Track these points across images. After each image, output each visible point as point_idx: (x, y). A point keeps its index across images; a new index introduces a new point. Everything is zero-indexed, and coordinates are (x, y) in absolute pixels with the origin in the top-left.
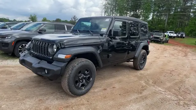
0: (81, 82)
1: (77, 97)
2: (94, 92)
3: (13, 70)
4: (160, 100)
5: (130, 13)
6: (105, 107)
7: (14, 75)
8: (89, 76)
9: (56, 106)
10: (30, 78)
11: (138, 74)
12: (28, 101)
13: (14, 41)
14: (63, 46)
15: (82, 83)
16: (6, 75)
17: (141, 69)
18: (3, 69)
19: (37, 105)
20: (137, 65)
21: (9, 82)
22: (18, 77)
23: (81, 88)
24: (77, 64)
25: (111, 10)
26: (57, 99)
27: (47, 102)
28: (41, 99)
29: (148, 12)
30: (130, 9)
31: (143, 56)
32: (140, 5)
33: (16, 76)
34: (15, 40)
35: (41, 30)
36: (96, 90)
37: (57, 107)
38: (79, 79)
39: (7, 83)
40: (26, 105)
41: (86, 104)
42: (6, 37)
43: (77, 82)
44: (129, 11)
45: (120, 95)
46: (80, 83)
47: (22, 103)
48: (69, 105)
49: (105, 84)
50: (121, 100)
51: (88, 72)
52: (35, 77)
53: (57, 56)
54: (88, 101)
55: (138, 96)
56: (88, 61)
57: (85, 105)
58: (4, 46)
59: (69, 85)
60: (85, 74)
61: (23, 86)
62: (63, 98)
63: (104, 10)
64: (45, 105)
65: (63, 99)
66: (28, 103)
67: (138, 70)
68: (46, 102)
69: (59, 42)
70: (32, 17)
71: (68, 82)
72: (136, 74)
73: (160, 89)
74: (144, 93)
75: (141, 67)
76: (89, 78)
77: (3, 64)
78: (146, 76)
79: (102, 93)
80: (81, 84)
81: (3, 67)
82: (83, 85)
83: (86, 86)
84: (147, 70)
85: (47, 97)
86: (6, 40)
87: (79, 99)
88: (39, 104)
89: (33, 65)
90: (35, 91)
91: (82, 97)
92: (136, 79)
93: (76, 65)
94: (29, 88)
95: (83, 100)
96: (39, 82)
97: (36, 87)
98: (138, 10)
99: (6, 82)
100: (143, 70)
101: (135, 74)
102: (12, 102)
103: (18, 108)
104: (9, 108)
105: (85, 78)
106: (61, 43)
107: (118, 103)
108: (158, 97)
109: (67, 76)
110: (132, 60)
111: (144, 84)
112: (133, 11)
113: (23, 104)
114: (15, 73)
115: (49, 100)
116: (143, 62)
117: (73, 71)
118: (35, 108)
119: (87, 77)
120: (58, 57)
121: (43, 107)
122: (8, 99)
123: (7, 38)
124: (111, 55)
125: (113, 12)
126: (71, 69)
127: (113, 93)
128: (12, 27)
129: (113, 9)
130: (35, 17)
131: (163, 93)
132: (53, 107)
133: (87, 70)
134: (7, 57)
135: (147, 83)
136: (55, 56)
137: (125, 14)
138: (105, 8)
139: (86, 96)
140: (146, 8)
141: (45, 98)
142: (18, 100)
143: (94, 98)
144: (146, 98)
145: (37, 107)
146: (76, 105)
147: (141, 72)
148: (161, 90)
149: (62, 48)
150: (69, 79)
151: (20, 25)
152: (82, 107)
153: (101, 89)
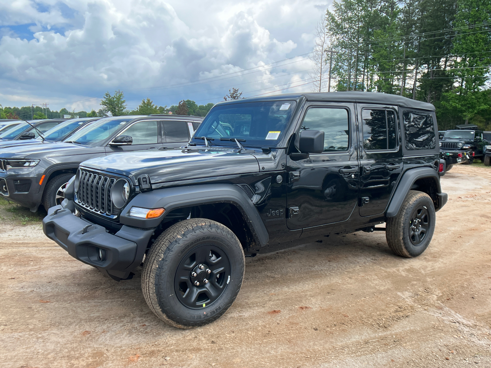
0: (198, 287)
1: (184, 329)
2: (241, 319)
3: (34, 254)
4: (445, 350)
5: (417, 69)
6: (257, 359)
7: (35, 265)
8: (222, 269)
9: (124, 350)
10: (74, 275)
11: (401, 269)
12: (54, 333)
13: (45, 173)
14: (145, 186)
15: (199, 291)
16: (16, 265)
17: (414, 255)
18: (10, 250)
19: (75, 345)
20: (399, 241)
21: (19, 285)
22: (42, 273)
23: (198, 304)
24: (184, 235)
25: (350, 64)
26: (130, 333)
27: (102, 339)
28: (87, 330)
29: (479, 62)
30: (415, 56)
31: (419, 211)
32: (448, 42)
33: (40, 269)
34: (47, 170)
35: (119, 139)
36: (246, 314)
37: (125, 352)
38: (192, 279)
39: (12, 287)
40: (47, 344)
41: (205, 349)
42: (25, 163)
43: (184, 286)
44: (412, 64)
45: (316, 330)
46: (195, 289)
47: (38, 338)
48: (159, 351)
49: (280, 297)
50: (314, 344)
51: (217, 257)
52: (87, 272)
53: (129, 212)
54: (213, 342)
55: (373, 335)
56: (217, 227)
57: (203, 352)
58: (18, 188)
59: (159, 294)
60: (208, 264)
61: (51, 296)
62: (148, 330)
63: (328, 65)
64: (95, 346)
65: (146, 333)
66: (54, 338)
67: (405, 257)
68: (100, 339)
69: (136, 176)
70: (110, 101)
71: (157, 285)
72: (393, 270)
73: (459, 317)
74: (396, 326)
75: (417, 248)
76: (223, 276)
77: (13, 238)
78: (426, 275)
79: (260, 323)
80: (196, 292)
81: (11, 245)
82: (203, 296)
83: (213, 299)
84: (435, 257)
85: (105, 327)
86: (26, 171)
87: (189, 334)
88: (81, 341)
89: (71, 237)
90: (79, 310)
91: (200, 330)
92: (386, 285)
93: (179, 237)
94: (65, 301)
95: (199, 340)
96: (94, 286)
97: (83, 298)
98: (443, 59)
99: (11, 284)
100: (421, 257)
101: (388, 270)
102: (16, 335)
103: (27, 348)
104: (5, 347)
105: (210, 277)
106: (141, 177)
107: (301, 353)
108: (441, 342)
109: (155, 266)
110: (383, 225)
111: (410, 301)
112: (427, 62)
113: (41, 340)
114: (37, 260)
115: (108, 334)
116: (422, 233)
117: (171, 255)
118: (69, 352)
119: (215, 272)
120: (131, 214)
121: (90, 350)
122: (6, 327)
123: (27, 164)
124: (296, 209)
125: (358, 70)
126: (164, 248)
127: (297, 324)
128: (45, 135)
129: (358, 60)
130: (119, 99)
131: (466, 329)
132: (115, 352)
133: (213, 252)
134: (27, 219)
135: (419, 299)
136: (124, 214)
137: (398, 74)
138: (331, 59)
139: (211, 329)
140: (473, 50)
141: (99, 329)
142: (31, 330)
143: (233, 335)
144: (398, 341)
145: (73, 349)
146: (177, 351)
147: (415, 263)
148: (461, 320)
149: (143, 191)
150: (158, 276)
151: (67, 128)
152: (193, 356)
153: (263, 310)
